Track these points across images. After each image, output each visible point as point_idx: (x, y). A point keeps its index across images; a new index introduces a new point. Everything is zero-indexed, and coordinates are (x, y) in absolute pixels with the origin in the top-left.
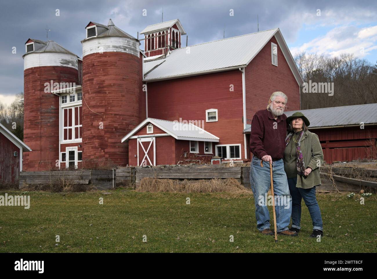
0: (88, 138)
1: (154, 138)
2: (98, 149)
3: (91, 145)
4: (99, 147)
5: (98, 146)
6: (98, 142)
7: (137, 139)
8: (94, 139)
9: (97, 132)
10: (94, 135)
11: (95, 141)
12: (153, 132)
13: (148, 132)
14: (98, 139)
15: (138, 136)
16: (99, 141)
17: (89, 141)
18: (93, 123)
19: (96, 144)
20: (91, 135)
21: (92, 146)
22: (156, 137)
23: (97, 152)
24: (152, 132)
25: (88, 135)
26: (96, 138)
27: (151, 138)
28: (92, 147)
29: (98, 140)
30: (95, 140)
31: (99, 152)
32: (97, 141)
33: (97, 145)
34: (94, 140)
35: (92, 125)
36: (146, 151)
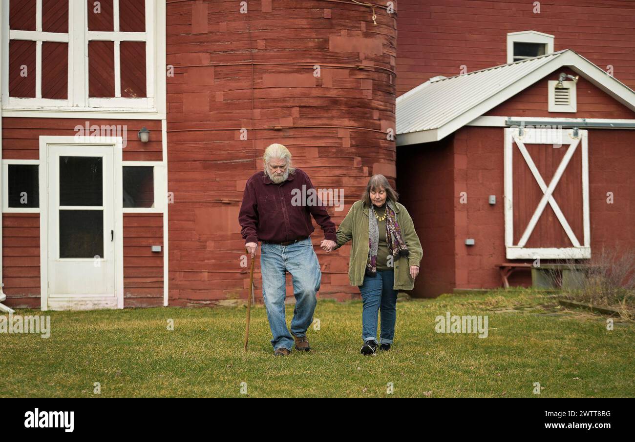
0: (300, 107)
1: (584, 134)
2: (352, 159)
3: (314, 137)
4: (353, 150)
5: (352, 146)
6: (352, 127)
7: (502, 128)
8: (334, 113)
9: (348, 85)
10: (333, 93)
11: (336, 122)
12: (578, 107)
13: (552, 107)
14: (351, 115)
15: (506, 118)
16: (352, 123)
17: (304, 123)
18: (326, 41)
19: (341, 138)
20: (316, 92)
21: (322, 143)
22: (593, 131)
23: (345, 172)
24: (572, 107)
25: (297, 91)
26: (344, 109)
27: (571, 131)
28: (323, 151)
29: (350, 119)
30: (340, 117)
31: (354, 173)
32: (347, 122)
33: (347, 143)
34: (332, 118)
35: (323, 47)
36: (547, 183)
